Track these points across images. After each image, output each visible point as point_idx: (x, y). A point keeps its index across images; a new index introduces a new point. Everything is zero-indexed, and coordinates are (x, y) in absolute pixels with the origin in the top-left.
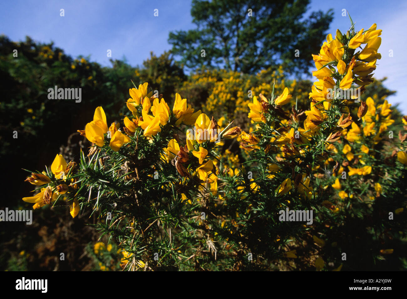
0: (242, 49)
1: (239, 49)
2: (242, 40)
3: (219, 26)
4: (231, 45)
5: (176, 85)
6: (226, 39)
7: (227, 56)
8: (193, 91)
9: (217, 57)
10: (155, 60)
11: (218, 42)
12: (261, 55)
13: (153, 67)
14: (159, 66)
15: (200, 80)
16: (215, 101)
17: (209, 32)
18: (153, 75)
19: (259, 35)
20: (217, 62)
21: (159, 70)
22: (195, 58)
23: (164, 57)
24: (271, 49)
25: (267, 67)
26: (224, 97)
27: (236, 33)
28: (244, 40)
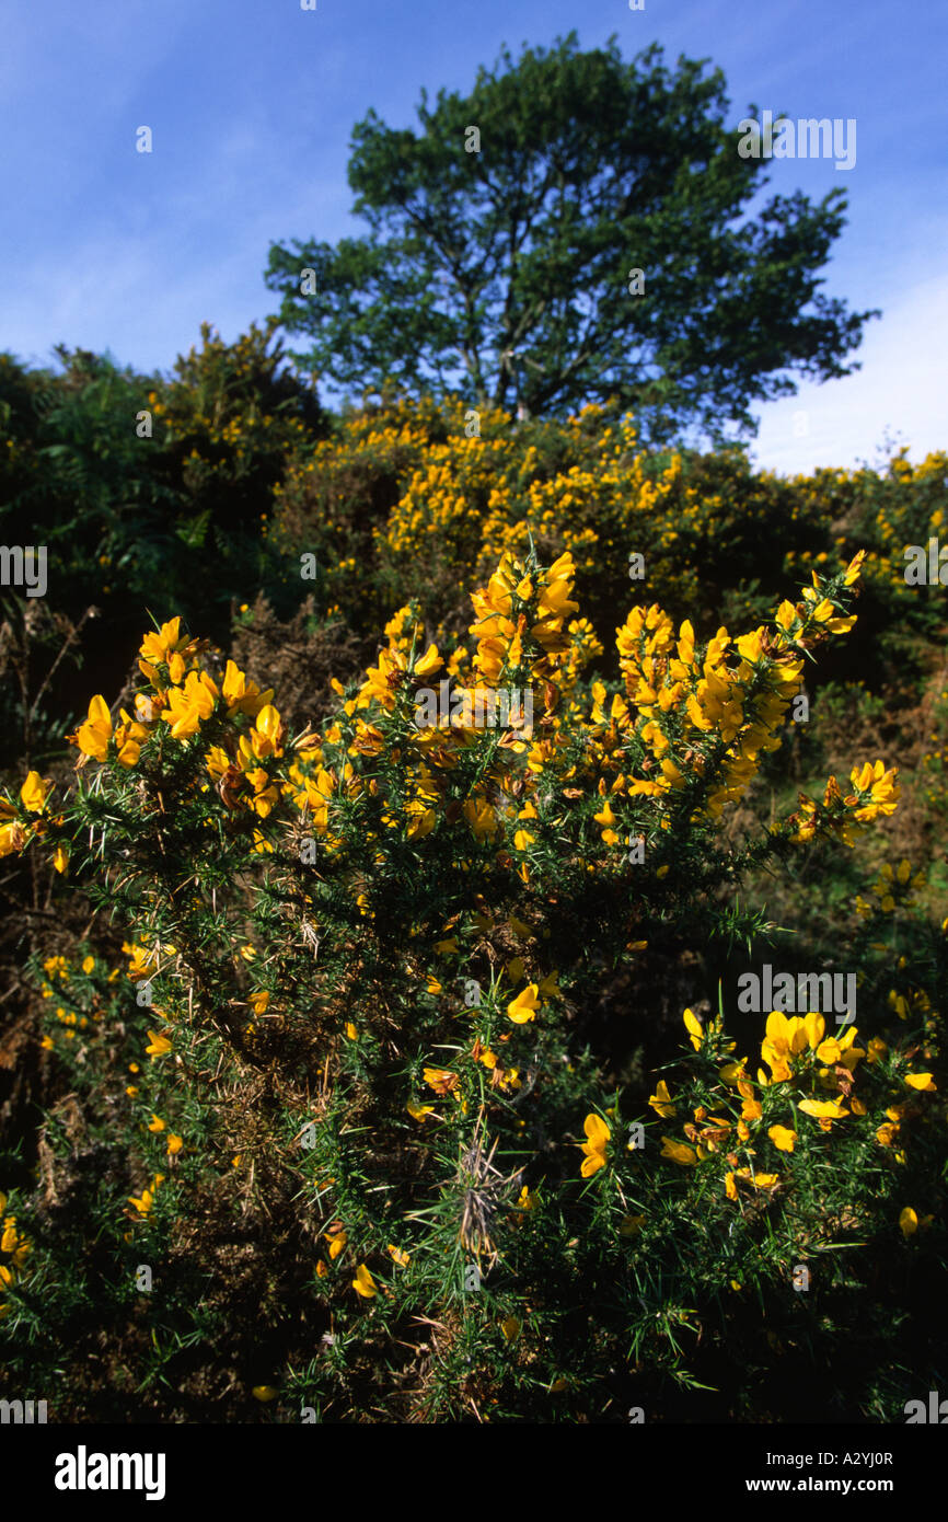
0: (525, 322)
1: (514, 323)
2: (526, 289)
3: (449, 232)
4: (489, 303)
5: (289, 450)
6: (470, 282)
7: (472, 341)
8: (348, 478)
9: (439, 348)
10: (216, 353)
11: (445, 292)
12: (591, 345)
13: (212, 382)
14: (232, 378)
15: (373, 438)
16: (418, 516)
17: (412, 250)
18: (209, 411)
19: (587, 270)
20: (438, 365)
21: (233, 394)
22: (360, 346)
23: (250, 346)
24: (624, 325)
25: (606, 391)
26: (448, 506)
27: (507, 261)
28: (534, 288)
